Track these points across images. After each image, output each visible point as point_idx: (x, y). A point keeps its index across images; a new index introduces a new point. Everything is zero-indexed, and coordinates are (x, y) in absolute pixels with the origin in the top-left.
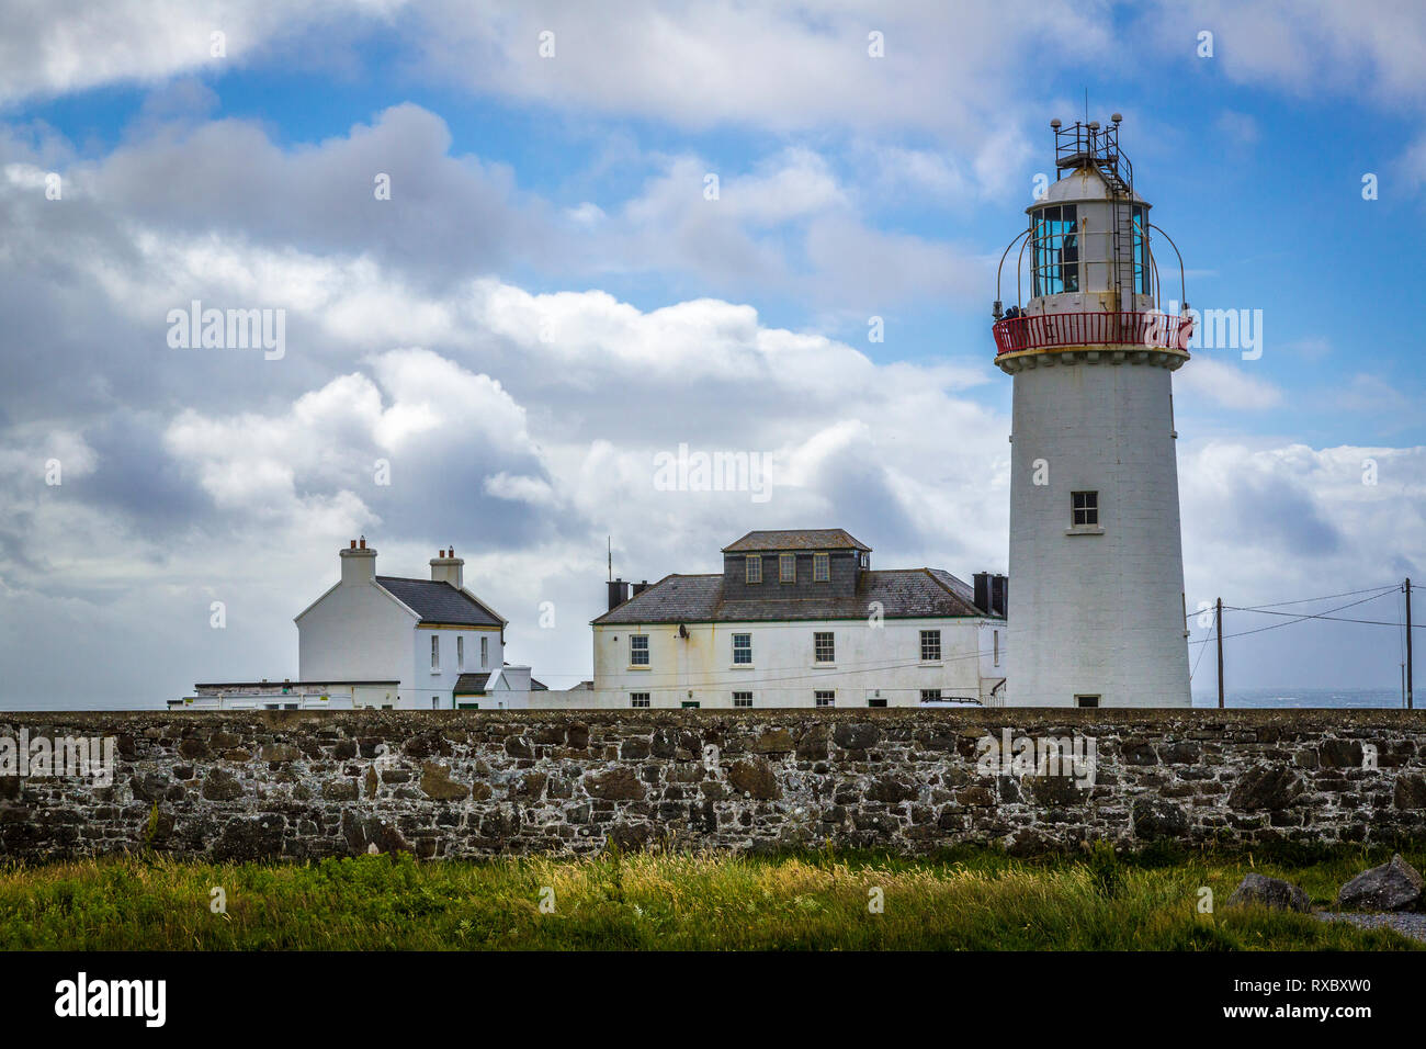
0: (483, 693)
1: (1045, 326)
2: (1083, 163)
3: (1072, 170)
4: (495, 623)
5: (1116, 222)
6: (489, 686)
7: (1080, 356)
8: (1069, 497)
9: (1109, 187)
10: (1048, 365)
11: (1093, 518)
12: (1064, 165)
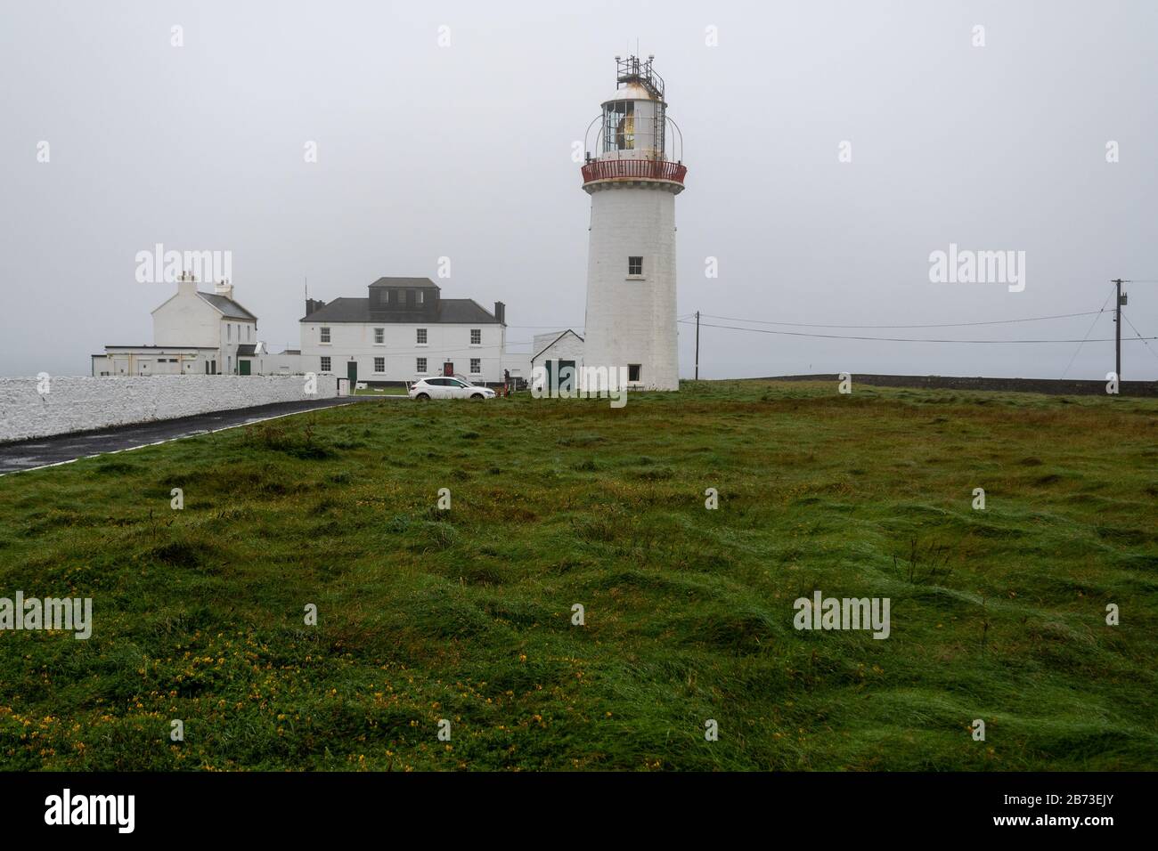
0: (253, 355)
1: (619, 167)
2: (632, 80)
3: (625, 84)
4: (245, 317)
5: (656, 112)
6: (257, 351)
7: (636, 184)
8: (628, 259)
9: (650, 94)
10: (618, 188)
11: (639, 271)
12: (621, 80)
